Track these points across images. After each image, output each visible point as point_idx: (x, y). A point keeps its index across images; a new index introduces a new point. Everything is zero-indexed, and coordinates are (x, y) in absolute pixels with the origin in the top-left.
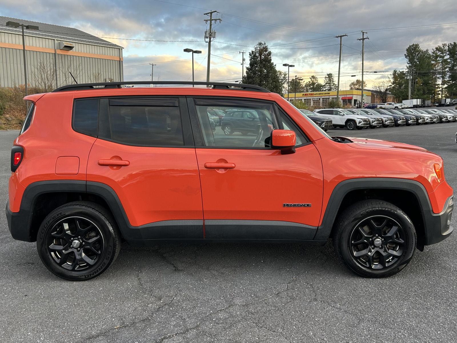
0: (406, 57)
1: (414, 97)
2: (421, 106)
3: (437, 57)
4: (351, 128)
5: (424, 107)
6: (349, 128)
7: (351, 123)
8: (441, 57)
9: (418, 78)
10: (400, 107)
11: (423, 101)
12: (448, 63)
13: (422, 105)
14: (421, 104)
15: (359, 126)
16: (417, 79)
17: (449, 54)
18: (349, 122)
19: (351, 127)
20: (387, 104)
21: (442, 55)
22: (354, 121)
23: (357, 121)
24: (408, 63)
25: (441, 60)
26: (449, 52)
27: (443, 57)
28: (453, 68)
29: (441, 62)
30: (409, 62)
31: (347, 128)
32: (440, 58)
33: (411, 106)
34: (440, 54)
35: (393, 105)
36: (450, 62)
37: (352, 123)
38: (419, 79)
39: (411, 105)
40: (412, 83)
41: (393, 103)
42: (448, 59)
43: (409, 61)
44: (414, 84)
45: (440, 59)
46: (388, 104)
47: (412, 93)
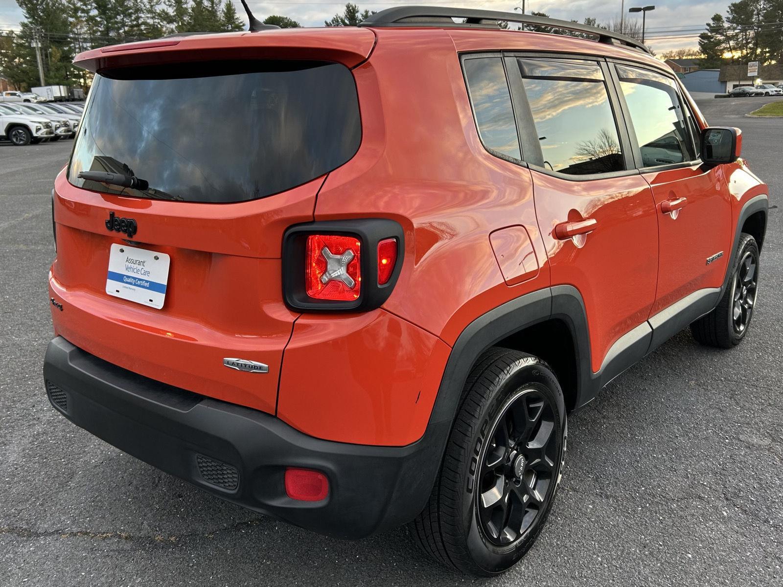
0: (20, 6)
1: (51, 81)
2: (67, 98)
3: (76, 10)
4: (22, 142)
5: (74, 100)
6: (17, 140)
7: (18, 132)
8: (83, 11)
9: (52, 46)
10: (33, 100)
11: (70, 91)
12: (97, 24)
13: (69, 96)
14: (67, 95)
15: (37, 137)
16: (51, 48)
17: (96, 8)
18: (15, 128)
19: (21, 140)
20: (7, 94)
21: (84, 7)
22: (25, 127)
23: (33, 127)
24: (26, 17)
25: (85, 16)
26: (96, 4)
27: (87, 12)
28: (107, 34)
29: (86, 21)
30: (27, 15)
31: (12, 142)
32: (82, 13)
33: (50, 99)
34: (81, 5)
35: (19, 96)
36: (101, 21)
37: (21, 131)
38: (54, 48)
39: (50, 96)
40: (42, 55)
41: (18, 93)
42: (97, 16)
43: (28, 13)
44: (46, 58)
45: (83, 15)
46: (9, 94)
47: (46, 76)
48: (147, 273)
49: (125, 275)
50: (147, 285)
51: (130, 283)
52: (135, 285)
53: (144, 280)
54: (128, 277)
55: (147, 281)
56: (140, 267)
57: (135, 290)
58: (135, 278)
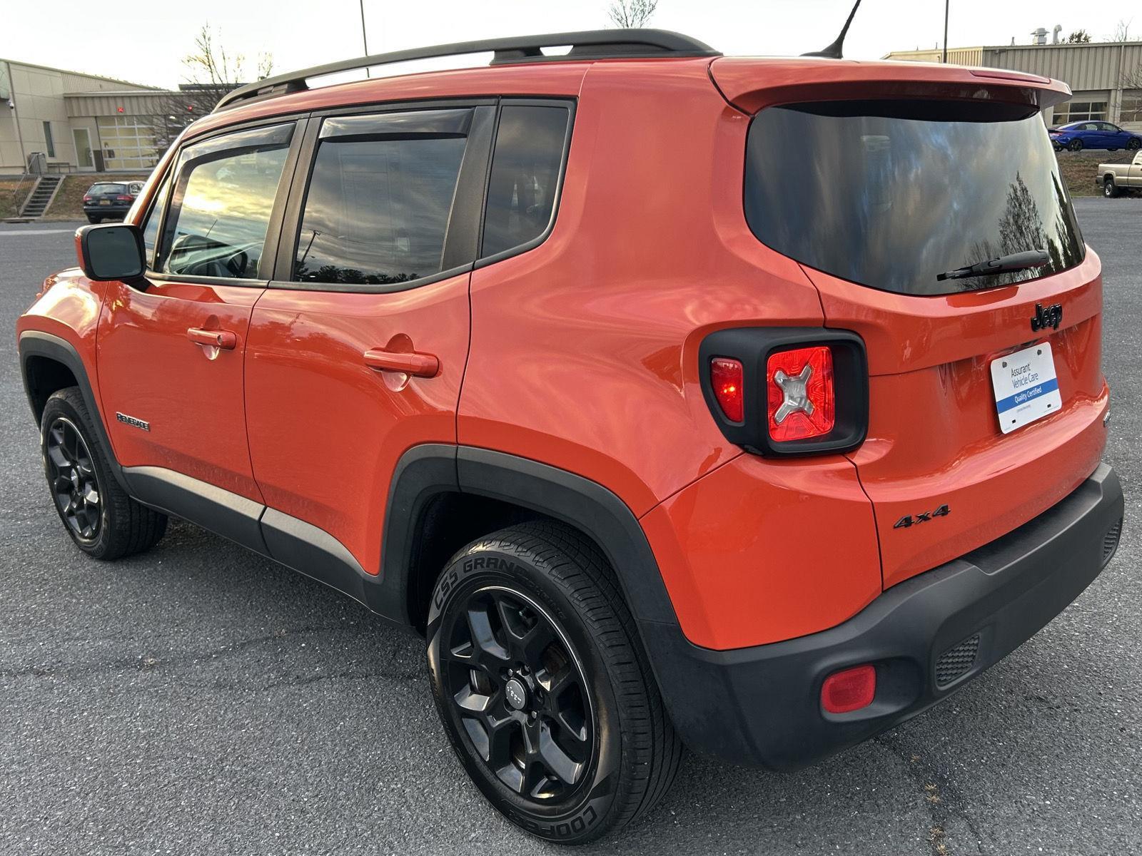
48: (1035, 376)
49: (1014, 396)
50: (1039, 390)
51: (1023, 401)
52: (1029, 399)
53: (1034, 387)
54: (1018, 395)
55: (1038, 387)
56: (1026, 375)
57: (1029, 406)
58: (1025, 392)
